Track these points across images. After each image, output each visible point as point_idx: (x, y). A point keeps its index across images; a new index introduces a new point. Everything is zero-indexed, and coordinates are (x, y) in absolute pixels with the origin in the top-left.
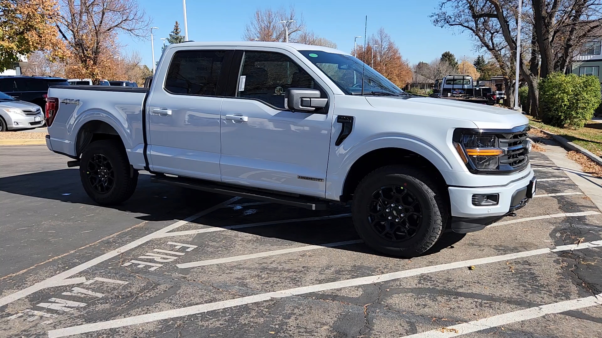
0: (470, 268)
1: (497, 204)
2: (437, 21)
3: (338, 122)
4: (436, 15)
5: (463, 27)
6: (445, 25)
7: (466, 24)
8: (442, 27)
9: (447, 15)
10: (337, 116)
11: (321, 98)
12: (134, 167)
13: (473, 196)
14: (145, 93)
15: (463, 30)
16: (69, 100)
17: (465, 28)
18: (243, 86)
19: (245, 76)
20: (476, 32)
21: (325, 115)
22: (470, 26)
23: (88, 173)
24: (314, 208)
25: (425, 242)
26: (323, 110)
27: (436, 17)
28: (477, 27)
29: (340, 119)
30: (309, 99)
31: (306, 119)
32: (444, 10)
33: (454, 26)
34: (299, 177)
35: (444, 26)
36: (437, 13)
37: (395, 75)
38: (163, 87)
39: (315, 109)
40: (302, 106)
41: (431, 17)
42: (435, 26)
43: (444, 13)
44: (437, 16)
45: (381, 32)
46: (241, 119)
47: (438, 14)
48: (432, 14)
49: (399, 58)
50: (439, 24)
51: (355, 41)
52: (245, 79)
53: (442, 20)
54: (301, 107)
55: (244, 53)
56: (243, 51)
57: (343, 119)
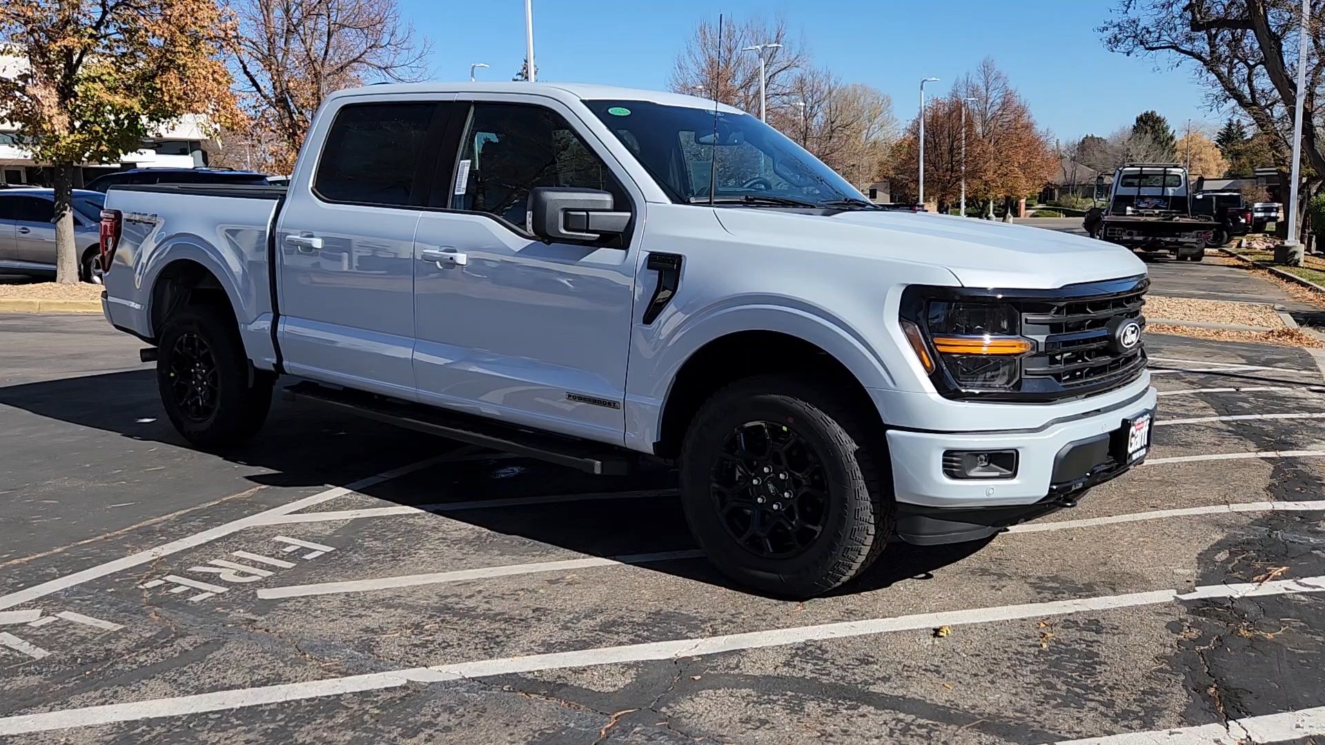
0: (936, 632)
1: (1014, 475)
2: (1115, 41)
3: (649, 267)
4: (1114, 27)
5: (1178, 53)
6: (1136, 49)
7: (1187, 47)
8: (1128, 54)
9: (1141, 25)
10: (648, 253)
11: (615, 210)
12: (256, 365)
13: (945, 454)
14: (276, 199)
15: (1178, 60)
16: (139, 214)
17: (1183, 55)
18: (464, 185)
19: (469, 161)
20: (1211, 63)
21: (624, 251)
22: (1197, 50)
23: (172, 375)
24: (598, 471)
25: (834, 562)
26: (619, 239)
27: (1113, 31)
28: (1212, 52)
29: (655, 260)
30: (585, 213)
31: (583, 260)
32: (1132, 14)
33: (1157, 51)
34: (570, 396)
35: (1132, 51)
36: (1115, 22)
37: (1016, 165)
38: (311, 185)
39: (598, 236)
40: (566, 229)
41: (1102, 31)
42: (1113, 51)
43: (1134, 22)
44: (1117, 29)
45: (986, 68)
46: (451, 258)
47: (1119, 25)
48: (1106, 25)
49: (1028, 127)
50: (1122, 47)
51: (922, 88)
52: (468, 168)
53: (1127, 37)
54: (564, 231)
55: (472, 109)
56: (469, 103)
57: (660, 260)
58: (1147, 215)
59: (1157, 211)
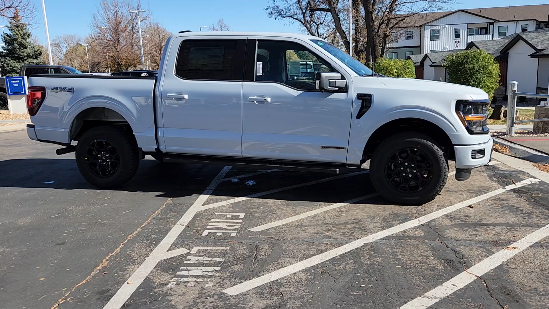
0: (471, 207)
1: (484, 156)
2: (271, 14)
3: (358, 99)
4: (270, 8)
5: (293, 19)
6: (278, 17)
7: (295, 17)
8: (275, 19)
9: (280, 8)
10: (357, 94)
11: (342, 79)
12: (143, 150)
13: (472, 152)
14: (154, 79)
15: (293, 21)
16: (60, 88)
17: (294, 20)
18: (261, 71)
19: (262, 62)
20: (304, 23)
21: (345, 94)
22: (299, 18)
23: (86, 159)
24: (338, 172)
25: (436, 190)
26: (344, 90)
27: (270, 10)
28: (304, 19)
29: (360, 96)
30: (334, 81)
31: (328, 97)
32: (276, 4)
33: (286, 18)
34: (323, 147)
35: (277, 18)
36: (271, 7)
38: (174, 73)
39: (338, 88)
41: (266, 10)
42: (270, 17)
43: (277, 7)
44: (271, 9)
45: (220, 23)
46: (265, 100)
47: (272, 8)
48: (267, 8)
50: (273, 16)
52: (262, 65)
53: (276, 13)
54: (329, 88)
55: (257, 42)
56: (255, 40)
57: (363, 96)
58: (302, 79)
59: (305, 78)
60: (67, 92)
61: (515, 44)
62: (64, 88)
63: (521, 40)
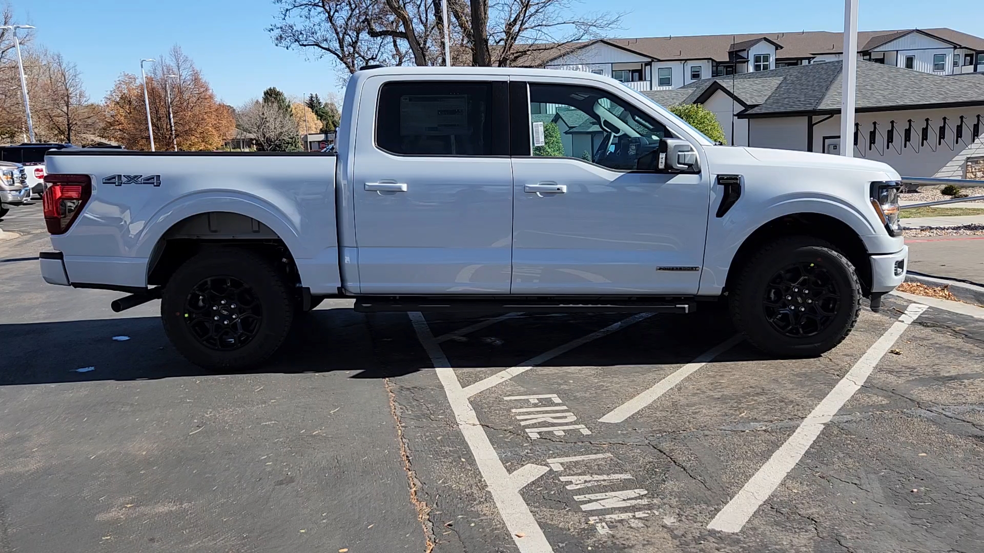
0: (896, 353)
2: (280, 38)
3: (719, 183)
4: (277, 28)
5: (320, 49)
6: (293, 45)
7: (324, 45)
8: (287, 48)
9: (295, 28)
10: (716, 176)
14: (334, 155)
15: (321, 53)
17: (324, 51)
18: (542, 139)
20: (342, 57)
21: (697, 176)
22: (332, 48)
23: (186, 315)
24: (687, 311)
26: (695, 168)
27: (277, 32)
28: (342, 50)
29: (720, 179)
32: (289, 21)
33: (307, 47)
34: (660, 268)
35: (290, 46)
36: (279, 25)
37: (210, 125)
38: (373, 143)
41: (269, 31)
42: (277, 45)
43: (291, 26)
44: (280, 29)
45: (176, 53)
46: (558, 189)
47: (281, 28)
48: (271, 27)
49: (211, 97)
50: (284, 43)
51: (142, 67)
52: (543, 127)
53: (288, 37)
54: (677, 165)
55: (528, 86)
57: (727, 179)
60: (144, 183)
61: (709, 98)
62: (136, 177)
63: (719, 90)
